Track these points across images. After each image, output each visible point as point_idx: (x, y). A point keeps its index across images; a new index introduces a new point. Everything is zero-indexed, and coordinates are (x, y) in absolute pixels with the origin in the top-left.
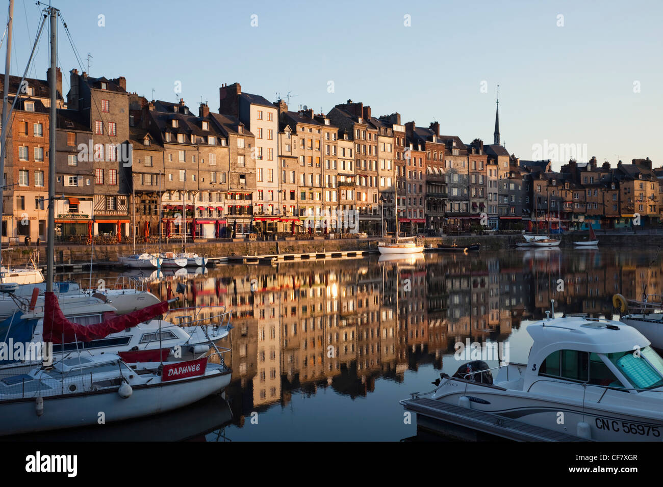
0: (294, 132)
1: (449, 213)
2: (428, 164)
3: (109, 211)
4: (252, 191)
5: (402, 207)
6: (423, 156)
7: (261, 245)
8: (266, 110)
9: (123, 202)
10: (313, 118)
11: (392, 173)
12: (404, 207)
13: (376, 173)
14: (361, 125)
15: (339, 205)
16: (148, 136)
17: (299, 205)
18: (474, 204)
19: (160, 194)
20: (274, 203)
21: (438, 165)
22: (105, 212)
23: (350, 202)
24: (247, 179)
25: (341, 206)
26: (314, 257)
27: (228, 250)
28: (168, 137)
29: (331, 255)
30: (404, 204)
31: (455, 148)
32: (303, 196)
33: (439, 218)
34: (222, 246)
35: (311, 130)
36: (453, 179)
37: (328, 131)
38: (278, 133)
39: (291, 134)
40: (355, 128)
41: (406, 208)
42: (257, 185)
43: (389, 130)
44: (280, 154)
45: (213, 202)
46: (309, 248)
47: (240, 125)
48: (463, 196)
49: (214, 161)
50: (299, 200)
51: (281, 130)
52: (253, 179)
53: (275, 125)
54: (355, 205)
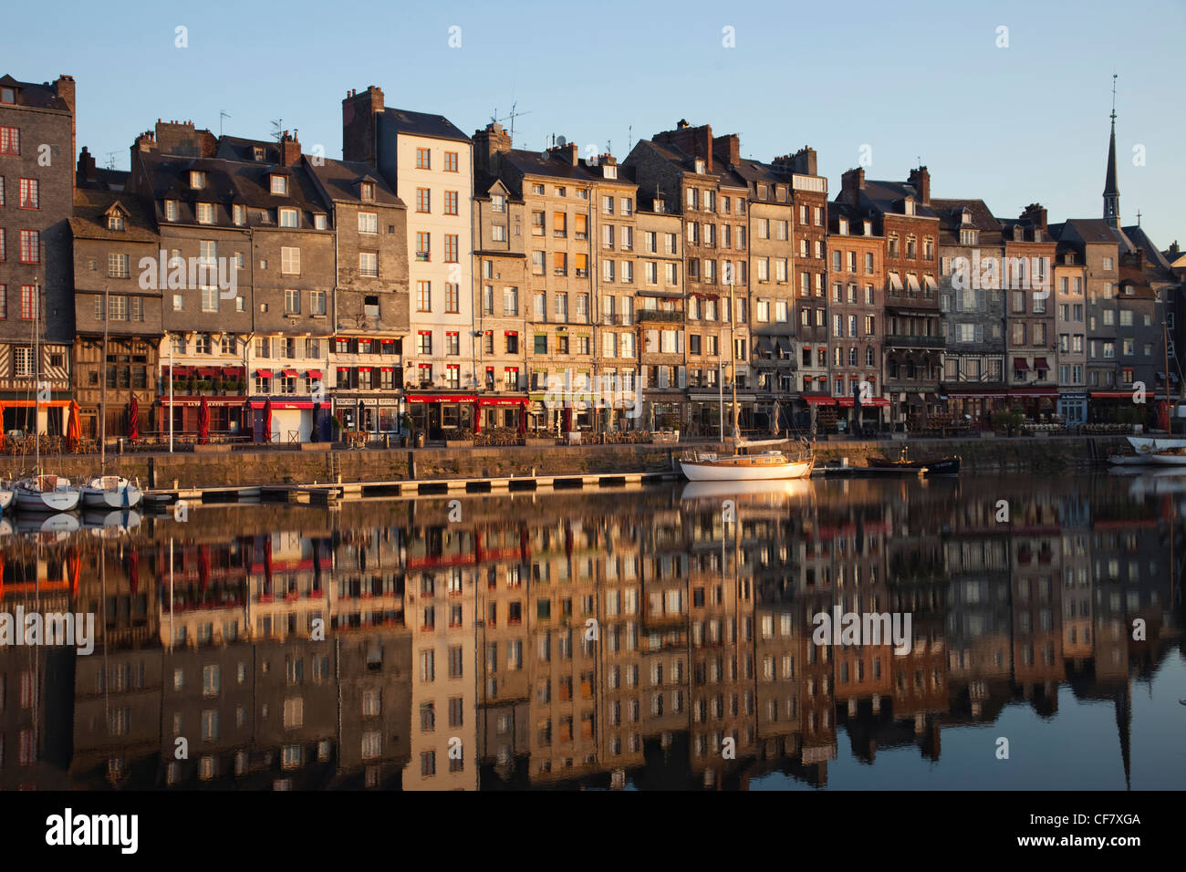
0: (516, 196)
1: (950, 384)
2: (891, 266)
3: (22, 379)
4: (402, 333)
5: (816, 369)
6: (876, 247)
7: (365, 458)
8: (439, 147)
9: (56, 361)
10: (575, 163)
11: (790, 290)
12: (821, 369)
13: (745, 289)
14: (701, 178)
15: (639, 366)
16: (117, 208)
17: (529, 365)
18: (1020, 363)
19: (153, 340)
20: (462, 360)
21: (919, 270)
22: (11, 382)
23: (671, 357)
24: (382, 306)
25: (644, 369)
26: (505, 487)
27: (275, 469)
28: (171, 211)
29: (552, 482)
30: (823, 362)
31: (967, 227)
32: (542, 344)
33: (922, 396)
34: (258, 460)
35: (563, 191)
36: (962, 303)
37: (610, 192)
38: (473, 199)
39: (507, 201)
40: (685, 186)
41: (829, 373)
42: (411, 321)
43: (781, 189)
44: (478, 249)
45: (297, 360)
46: (500, 465)
47: (367, 183)
48: (989, 343)
49: (294, 264)
50: (531, 353)
51: (481, 192)
52: (399, 305)
53: (463, 181)
54: (684, 364)
